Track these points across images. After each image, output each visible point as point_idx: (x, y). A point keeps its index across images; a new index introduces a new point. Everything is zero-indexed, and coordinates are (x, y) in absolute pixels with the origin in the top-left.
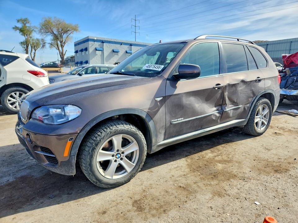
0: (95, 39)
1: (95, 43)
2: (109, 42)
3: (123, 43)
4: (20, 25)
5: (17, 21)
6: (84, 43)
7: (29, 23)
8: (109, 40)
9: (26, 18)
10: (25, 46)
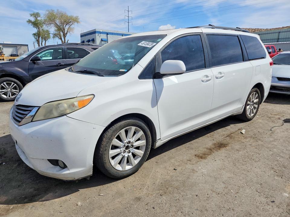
0: (101, 31)
1: (101, 34)
2: (112, 34)
3: (123, 34)
4: (33, 19)
5: (30, 15)
6: (91, 34)
7: (40, 16)
8: (112, 32)
9: (38, 13)
10: (37, 37)
